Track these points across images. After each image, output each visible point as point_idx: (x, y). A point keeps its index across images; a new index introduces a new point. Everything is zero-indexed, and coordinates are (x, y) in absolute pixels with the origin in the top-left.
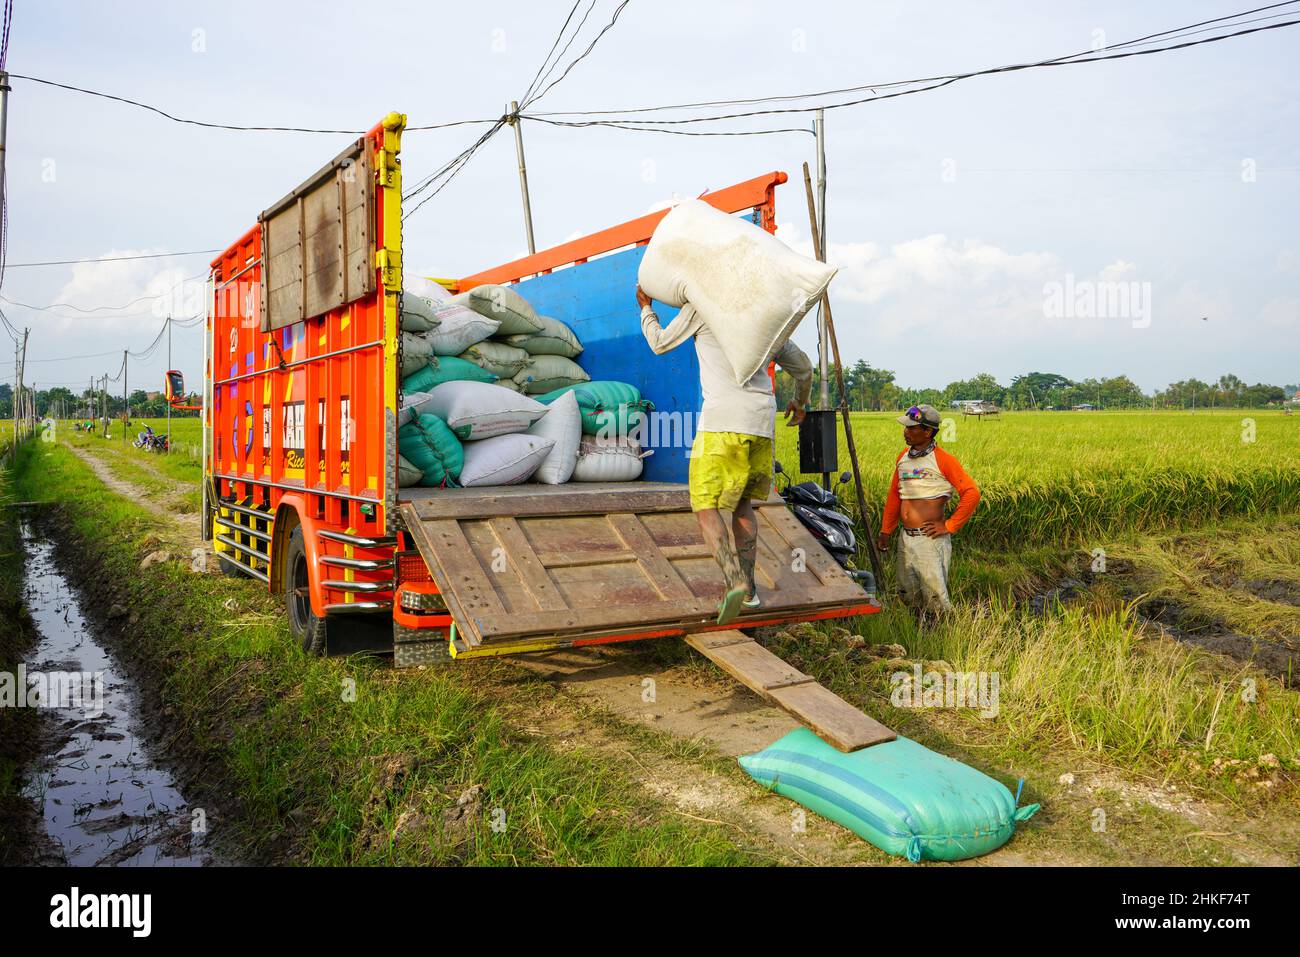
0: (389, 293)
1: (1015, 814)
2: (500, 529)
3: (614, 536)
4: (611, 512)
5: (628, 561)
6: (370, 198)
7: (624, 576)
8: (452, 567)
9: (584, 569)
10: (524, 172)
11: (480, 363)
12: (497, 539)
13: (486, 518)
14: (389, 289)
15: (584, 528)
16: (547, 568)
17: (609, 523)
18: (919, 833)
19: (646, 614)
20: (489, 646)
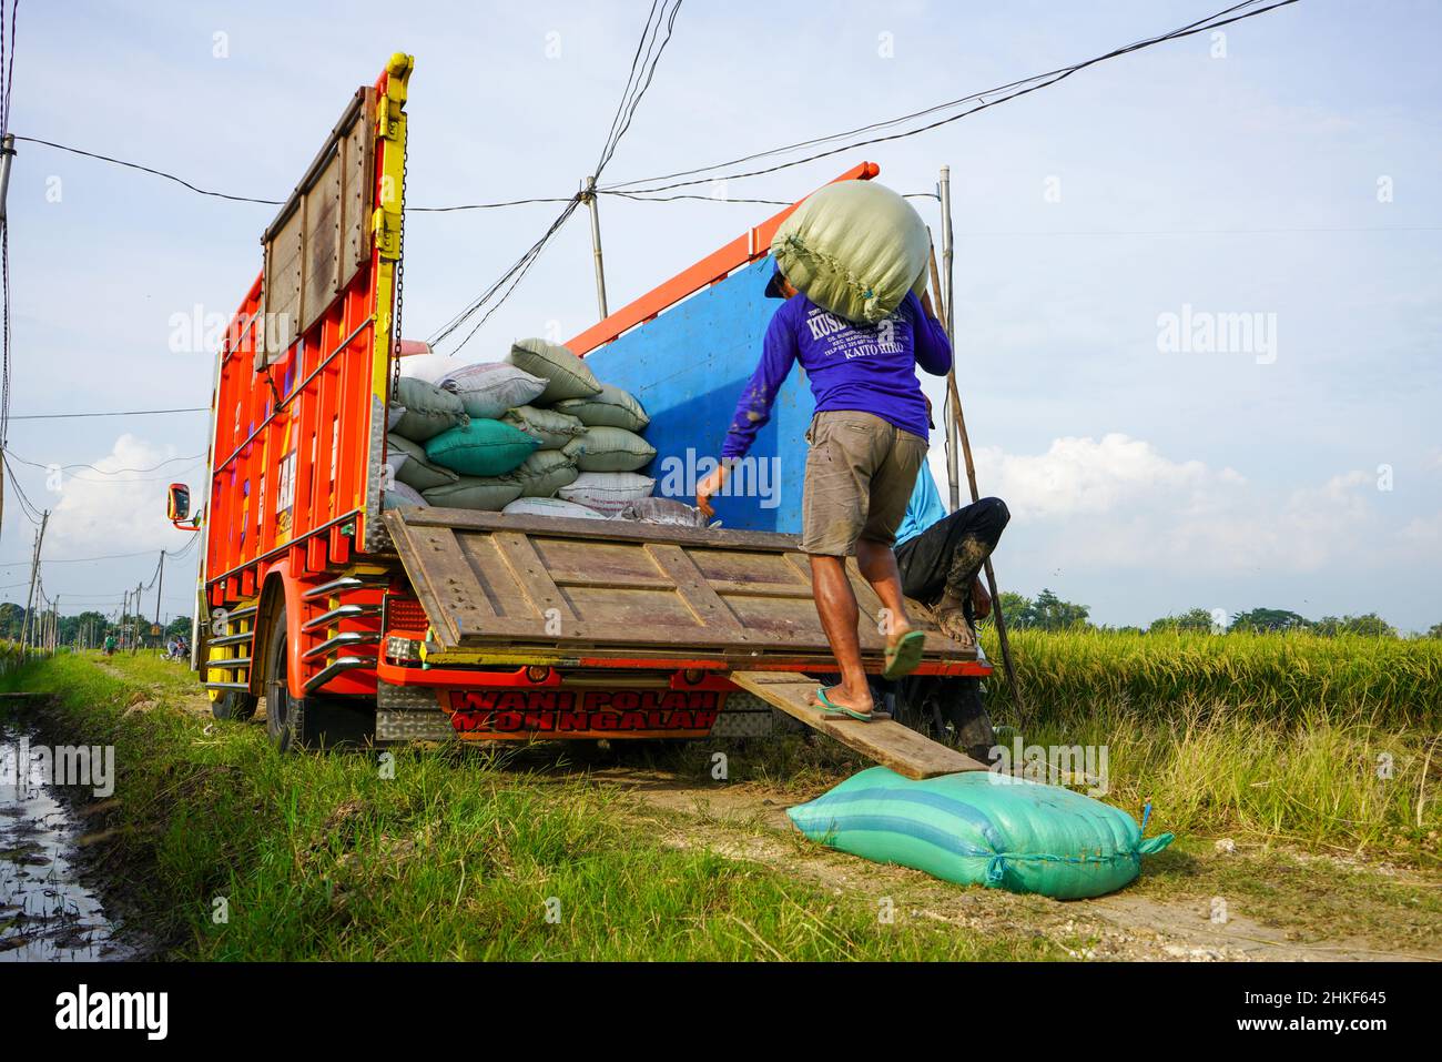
0: (384, 260)
1: (1140, 844)
2: (504, 543)
3: (651, 565)
4: (650, 541)
5: (664, 589)
6: (369, 154)
7: (658, 603)
8: (436, 569)
9: (607, 591)
10: (600, 256)
11: (521, 427)
12: (500, 552)
13: (488, 532)
14: (384, 255)
15: (612, 555)
16: (559, 584)
17: (646, 552)
18: (1003, 850)
19: (678, 636)
20: (470, 650)
